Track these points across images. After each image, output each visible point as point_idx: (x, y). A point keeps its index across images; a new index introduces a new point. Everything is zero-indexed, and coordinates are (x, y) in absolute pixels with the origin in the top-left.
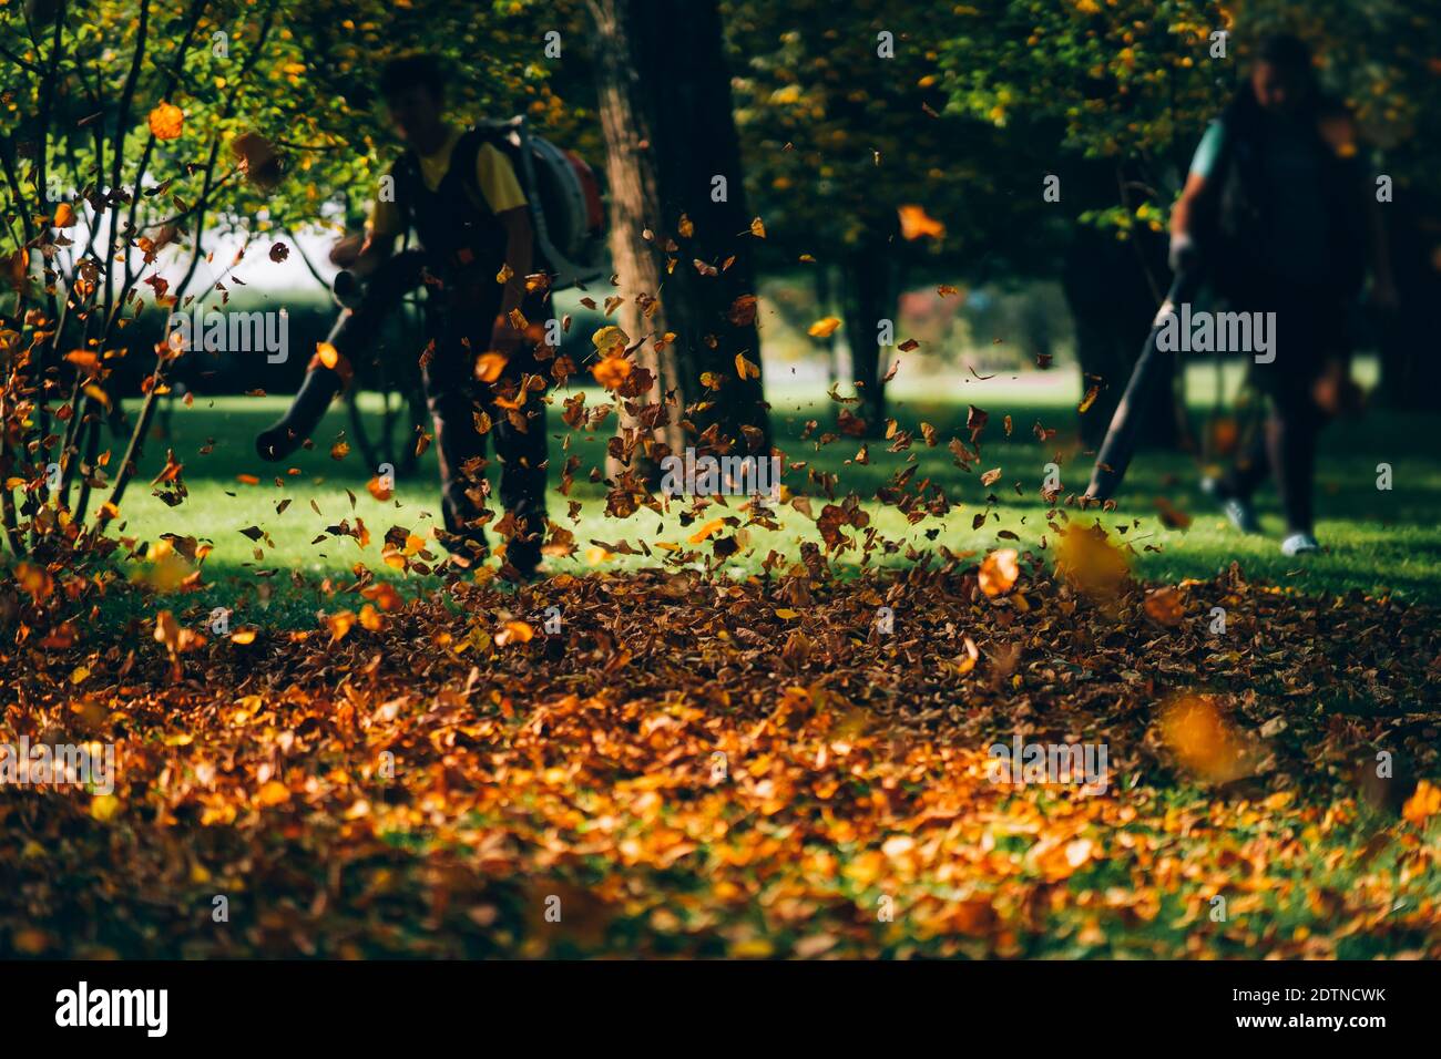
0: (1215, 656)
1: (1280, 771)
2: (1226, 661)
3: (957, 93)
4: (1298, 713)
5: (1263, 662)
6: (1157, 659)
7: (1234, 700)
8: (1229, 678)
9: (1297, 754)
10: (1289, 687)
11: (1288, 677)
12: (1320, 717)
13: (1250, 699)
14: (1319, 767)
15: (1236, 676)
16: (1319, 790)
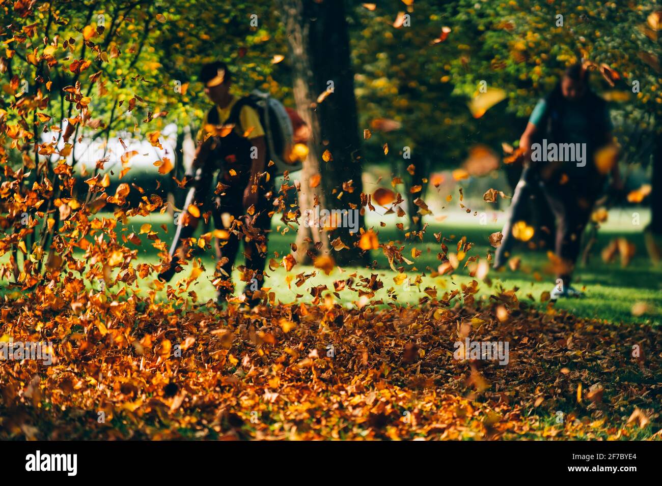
0: (569, 352)
1: (598, 409)
2: (575, 355)
3: (458, 85)
4: (608, 381)
5: (591, 356)
6: (543, 353)
7: (578, 374)
8: (577, 363)
9: (606, 401)
10: (604, 368)
11: (603, 363)
12: (617, 383)
13: (585, 374)
14: (616, 407)
15: (579, 362)
16: (616, 419)
